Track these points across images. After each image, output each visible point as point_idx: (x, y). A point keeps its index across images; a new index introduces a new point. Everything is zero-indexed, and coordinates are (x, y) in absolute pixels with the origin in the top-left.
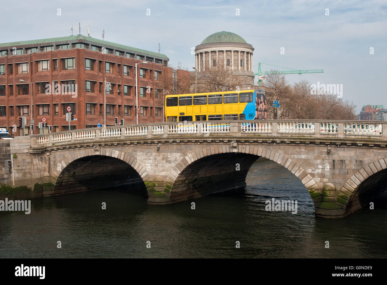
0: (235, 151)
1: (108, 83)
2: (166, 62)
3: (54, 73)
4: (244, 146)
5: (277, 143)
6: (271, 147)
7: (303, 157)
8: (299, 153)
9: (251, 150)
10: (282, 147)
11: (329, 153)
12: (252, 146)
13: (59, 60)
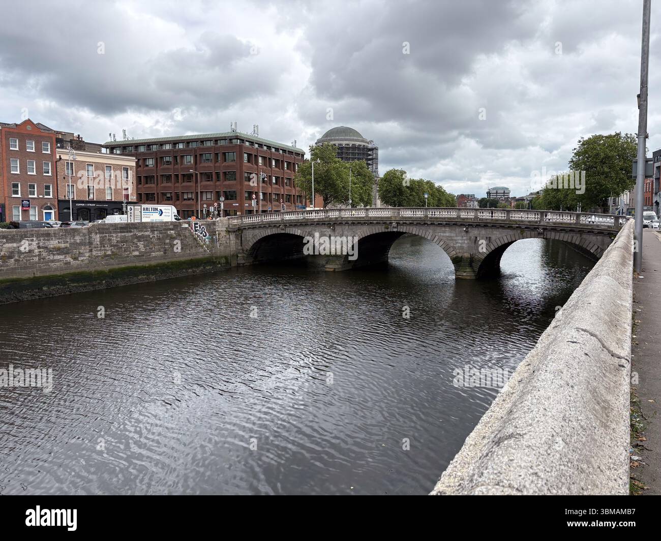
0: (395, 230)
1: (264, 174)
2: (303, 156)
3: (216, 165)
4: (402, 227)
5: (427, 224)
6: (423, 228)
7: (447, 234)
8: (444, 232)
9: (408, 230)
10: (432, 227)
11: (467, 232)
12: (408, 227)
13: (221, 154)
